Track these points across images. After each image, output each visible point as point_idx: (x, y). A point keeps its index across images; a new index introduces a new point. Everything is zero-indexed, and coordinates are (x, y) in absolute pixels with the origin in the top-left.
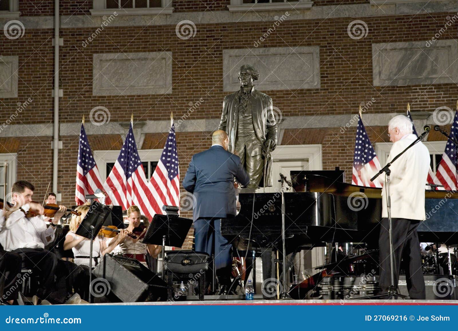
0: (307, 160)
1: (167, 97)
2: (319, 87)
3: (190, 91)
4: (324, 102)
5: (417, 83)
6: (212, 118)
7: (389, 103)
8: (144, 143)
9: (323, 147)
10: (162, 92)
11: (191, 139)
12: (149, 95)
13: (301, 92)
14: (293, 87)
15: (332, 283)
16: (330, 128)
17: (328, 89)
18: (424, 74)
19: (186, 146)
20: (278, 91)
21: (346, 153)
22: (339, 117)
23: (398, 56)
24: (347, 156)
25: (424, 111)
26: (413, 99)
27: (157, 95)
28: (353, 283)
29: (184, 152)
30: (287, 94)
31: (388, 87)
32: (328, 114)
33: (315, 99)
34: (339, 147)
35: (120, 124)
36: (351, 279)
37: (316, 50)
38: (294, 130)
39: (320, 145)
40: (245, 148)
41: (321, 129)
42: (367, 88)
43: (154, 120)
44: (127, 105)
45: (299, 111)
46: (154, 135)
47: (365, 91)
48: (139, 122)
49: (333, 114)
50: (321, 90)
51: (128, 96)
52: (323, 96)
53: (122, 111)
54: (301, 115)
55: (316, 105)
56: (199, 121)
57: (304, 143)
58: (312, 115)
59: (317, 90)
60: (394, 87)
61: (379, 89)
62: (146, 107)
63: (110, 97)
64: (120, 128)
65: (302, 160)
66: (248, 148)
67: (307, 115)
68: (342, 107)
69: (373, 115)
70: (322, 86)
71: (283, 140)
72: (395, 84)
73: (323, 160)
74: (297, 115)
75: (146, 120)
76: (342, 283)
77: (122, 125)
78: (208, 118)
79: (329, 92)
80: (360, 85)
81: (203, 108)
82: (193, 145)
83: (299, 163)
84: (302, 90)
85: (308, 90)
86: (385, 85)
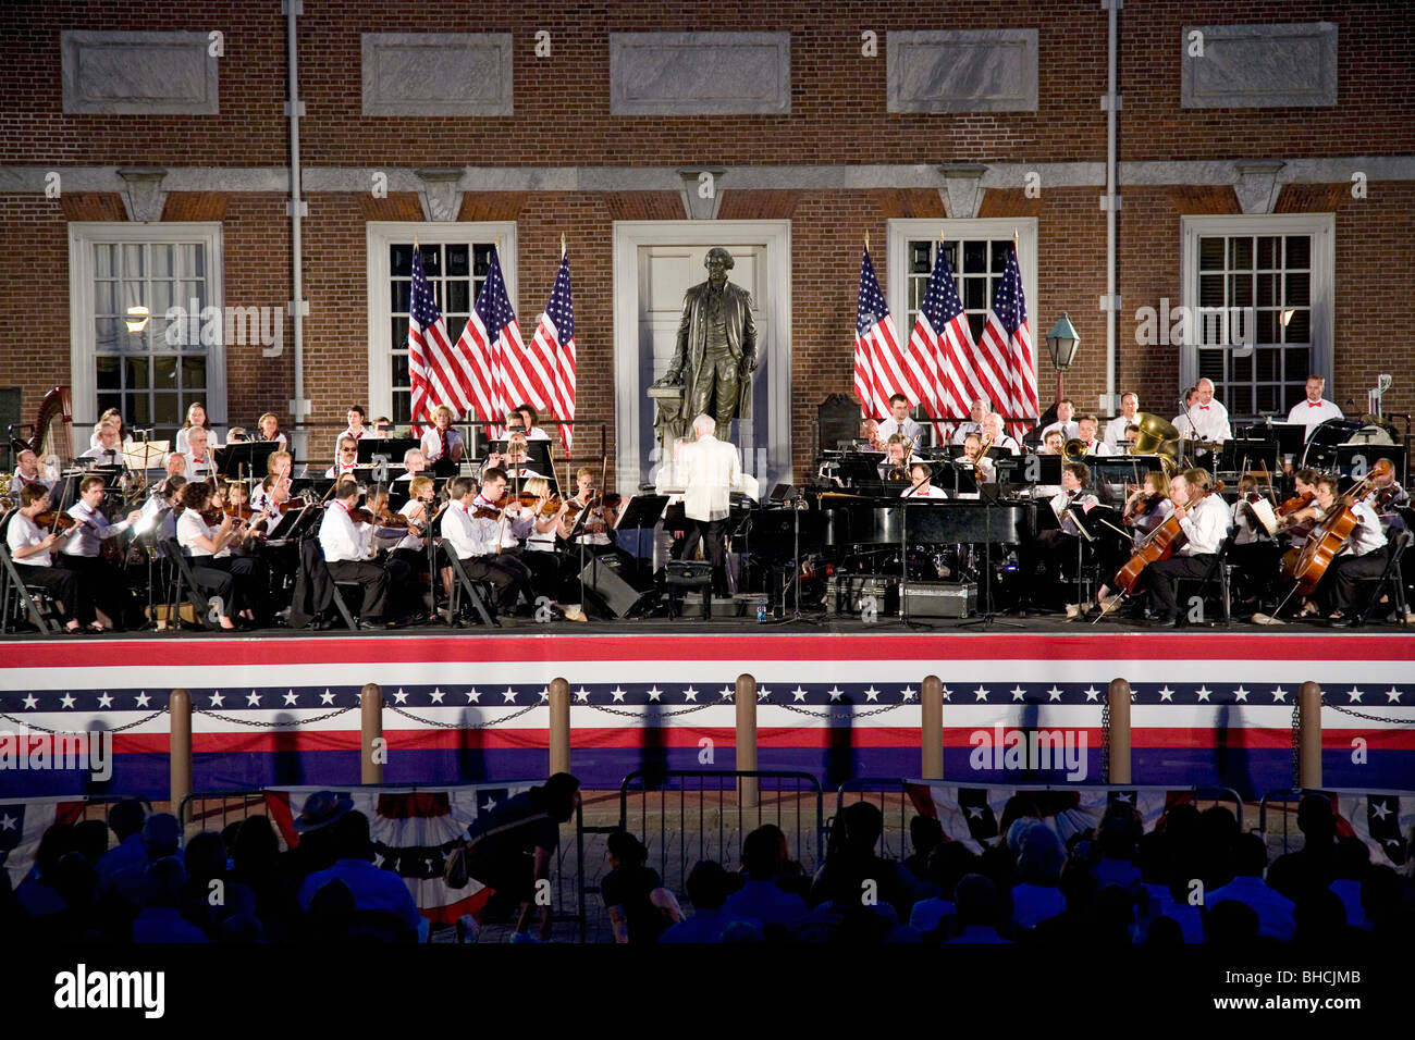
0: (765, 246)
1: (505, 122)
2: (788, 111)
3: (548, 112)
4: (797, 139)
5: (964, 110)
6: (589, 164)
7: (914, 145)
8: (462, 209)
9: (793, 225)
10: (495, 112)
11: (549, 205)
12: (470, 118)
13: (757, 119)
14: (741, 111)
16: (808, 191)
17: (804, 116)
18: (978, 93)
19: (540, 217)
20: (713, 117)
21: (834, 237)
22: (823, 169)
23: (932, 57)
24: (837, 243)
25: (975, 161)
26: (956, 138)
27: (486, 118)
29: (537, 228)
30: (729, 123)
31: (913, 115)
32: (803, 163)
33: (781, 134)
34: (823, 226)
35: (416, 173)
37: (784, 39)
38: (740, 193)
39: (789, 221)
40: (715, 368)
41: (790, 192)
42: (876, 116)
43: (481, 166)
44: (428, 136)
45: (751, 157)
46: (481, 194)
47: (871, 122)
48: (451, 171)
49: (813, 163)
50: (793, 117)
51: (430, 119)
52: (797, 128)
53: (420, 147)
54: (755, 163)
55: (782, 145)
56: (565, 169)
57: (758, 217)
58: (775, 164)
59: (786, 116)
60: (924, 115)
61: (896, 119)
62: (465, 141)
63: (394, 118)
64: (415, 178)
65: (755, 246)
66: (719, 369)
67: (765, 162)
68: (829, 151)
69: (884, 167)
70: (793, 111)
71: (720, 211)
72: (926, 111)
73: (793, 248)
74: (748, 164)
75: (464, 165)
77: (420, 175)
78: (581, 165)
79: (806, 122)
80: (863, 110)
81: (572, 147)
82: (555, 217)
83: (749, 250)
84: (757, 116)
85: (769, 117)
86: (909, 111)
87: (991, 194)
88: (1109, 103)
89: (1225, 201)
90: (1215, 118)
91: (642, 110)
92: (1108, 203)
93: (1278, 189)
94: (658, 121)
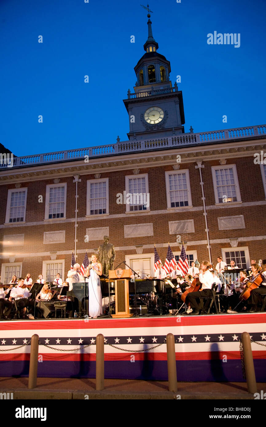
0: (150, 258)
2: (153, 235)
3: (114, 238)
4: (155, 240)
5: (182, 233)
7: (174, 239)
9: (155, 254)
13: (148, 237)
14: (145, 236)
16: (157, 248)
17: (156, 236)
18: (184, 230)
20: (141, 237)
22: (160, 244)
23: (176, 225)
25: (185, 241)
30: (144, 238)
32: (156, 243)
33: (152, 239)
37: (152, 224)
38: (146, 249)
40: (105, 262)
41: (155, 248)
42: (168, 235)
49: (158, 243)
51: (96, 241)
52: (155, 238)
55: (152, 241)
56: (117, 247)
57: (149, 253)
58: (151, 244)
60: (176, 234)
61: (171, 235)
63: (91, 241)
65: (149, 258)
67: (150, 244)
68: (160, 241)
69: (170, 243)
71: (143, 252)
74: (147, 244)
77: (94, 250)
78: (120, 246)
80: (165, 234)
81: (118, 243)
83: (149, 259)
84: (148, 236)
85: (150, 236)
86: (173, 234)
87: (188, 247)
88: (207, 230)
89: (228, 245)
90: (225, 232)
91: (129, 237)
92: (208, 247)
93: (237, 243)
94: (132, 238)
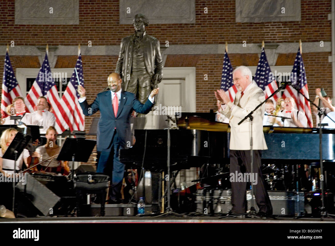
0: (184, 79)
1: (76, 27)
2: (194, 22)
3: (93, 23)
4: (198, 34)
5: (269, 21)
6: (111, 44)
7: (248, 35)
8: (57, 63)
9: (197, 69)
10: (71, 23)
11: (94, 61)
12: (60, 25)
13: (181, 26)
14: (174, 22)
15: (204, 194)
16: (202, 55)
17: (201, 24)
18: (274, 14)
19: (89, 66)
20: (162, 25)
21: (213, 74)
22: (209, 46)
24: (215, 76)
25: (273, 42)
26: (266, 33)
27: (67, 25)
28: (221, 195)
29: (88, 71)
30: (169, 27)
31: (247, 23)
32: (201, 43)
33: (192, 32)
34: (209, 69)
35: (37, 48)
36: (219, 192)
38: (174, 56)
39: (194, 68)
40: (138, 81)
41: (195, 56)
42: (231, 24)
43: (65, 45)
44: (42, 33)
45: (179, 41)
46: (64, 57)
47: (229, 26)
48: (53, 47)
49: (204, 43)
50: (196, 24)
51: (44, 26)
52: (198, 29)
53: (39, 37)
54: (180, 44)
55: (192, 36)
56: (101, 47)
57: (182, 66)
58: (188, 44)
59: (193, 24)
60: (251, 23)
61: (240, 25)
62: (58, 35)
63: (29, 25)
64: (37, 51)
65: (180, 79)
66: (140, 81)
67: (184, 44)
68: (212, 38)
69: (235, 45)
70: (196, 22)
71: (166, 63)
72: (252, 21)
73: (196, 79)
74: (177, 44)
75: (58, 45)
76: (212, 195)
77: (39, 48)
78: (107, 45)
79: (202, 27)
80: (226, 21)
81: (103, 37)
82: (96, 66)
83: (178, 81)
84: (181, 24)
85: (186, 24)
86: (245, 21)
87: (281, 56)
88: (332, 17)
92: (332, 59)
